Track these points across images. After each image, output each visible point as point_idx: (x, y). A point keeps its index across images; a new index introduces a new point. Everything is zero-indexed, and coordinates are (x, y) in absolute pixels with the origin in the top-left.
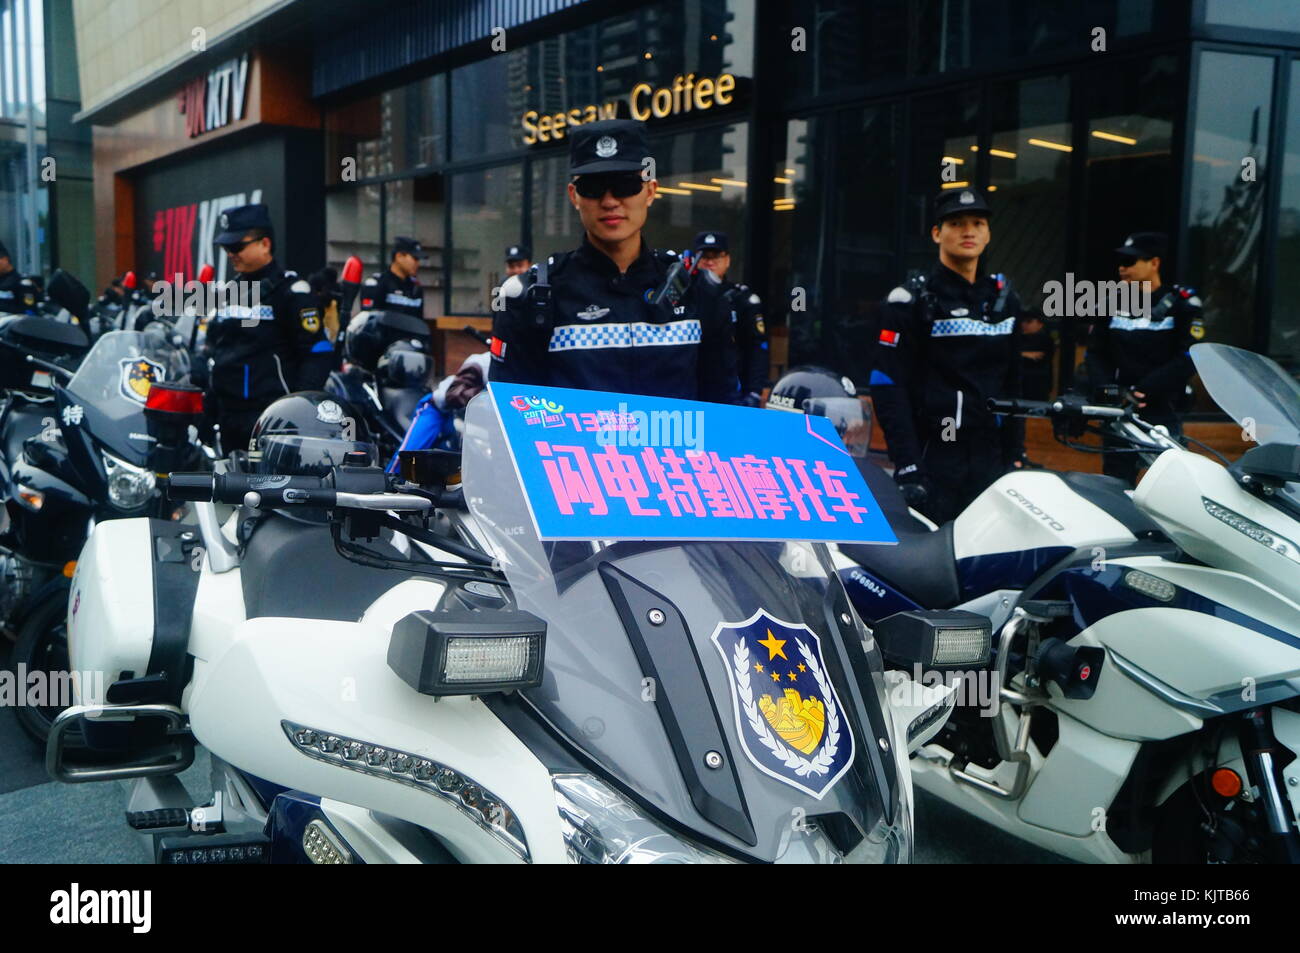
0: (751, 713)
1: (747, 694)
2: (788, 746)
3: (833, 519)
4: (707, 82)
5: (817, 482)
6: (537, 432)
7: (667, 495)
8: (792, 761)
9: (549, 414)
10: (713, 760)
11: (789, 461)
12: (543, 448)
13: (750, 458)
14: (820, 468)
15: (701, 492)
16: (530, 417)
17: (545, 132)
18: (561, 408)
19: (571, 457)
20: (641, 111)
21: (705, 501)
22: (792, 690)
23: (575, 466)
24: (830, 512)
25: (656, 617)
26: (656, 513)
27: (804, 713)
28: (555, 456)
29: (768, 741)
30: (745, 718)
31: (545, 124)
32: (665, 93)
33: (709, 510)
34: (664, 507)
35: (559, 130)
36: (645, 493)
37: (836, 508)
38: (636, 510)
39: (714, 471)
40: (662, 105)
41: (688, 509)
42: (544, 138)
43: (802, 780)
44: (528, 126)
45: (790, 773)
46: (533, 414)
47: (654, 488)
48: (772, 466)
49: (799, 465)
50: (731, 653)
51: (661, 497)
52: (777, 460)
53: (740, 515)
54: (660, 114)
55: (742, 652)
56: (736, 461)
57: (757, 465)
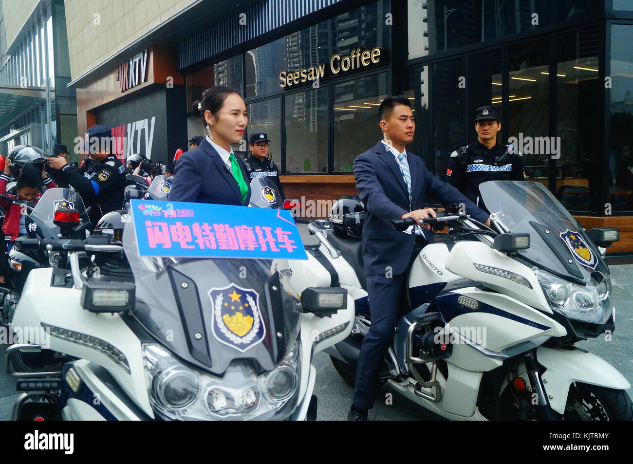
0: (219, 320)
1: (219, 313)
2: (232, 332)
3: (278, 250)
4: (368, 53)
5: (275, 236)
6: (148, 217)
7: (200, 241)
8: (232, 338)
9: (154, 210)
10: (198, 336)
11: (263, 228)
12: (148, 223)
13: (245, 227)
14: (279, 231)
15: (216, 240)
16: (145, 212)
17: (290, 81)
18: (160, 208)
19: (160, 227)
20: (336, 68)
21: (217, 243)
22: (239, 313)
23: (161, 230)
24: (277, 247)
25: (185, 285)
26: (193, 247)
27: (243, 322)
28: (153, 226)
29: (224, 330)
30: (215, 322)
31: (290, 77)
32: (348, 59)
33: (218, 246)
34: (197, 245)
35: (296, 80)
36: (190, 239)
37: (281, 246)
38: (184, 246)
39: (225, 231)
40: (346, 65)
41: (208, 246)
42: (290, 84)
43: (237, 345)
44: (282, 79)
45: (232, 342)
46: (147, 211)
47: (195, 238)
48: (254, 230)
49: (268, 230)
50: (214, 298)
51: (197, 241)
52: (258, 228)
53: (232, 248)
54: (345, 69)
55: (220, 299)
56: (237, 228)
57: (247, 230)
